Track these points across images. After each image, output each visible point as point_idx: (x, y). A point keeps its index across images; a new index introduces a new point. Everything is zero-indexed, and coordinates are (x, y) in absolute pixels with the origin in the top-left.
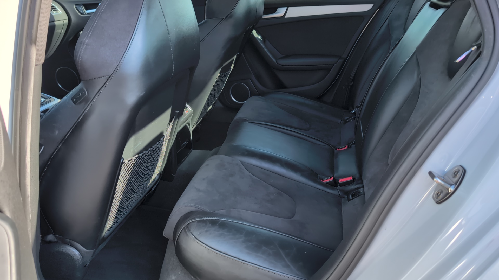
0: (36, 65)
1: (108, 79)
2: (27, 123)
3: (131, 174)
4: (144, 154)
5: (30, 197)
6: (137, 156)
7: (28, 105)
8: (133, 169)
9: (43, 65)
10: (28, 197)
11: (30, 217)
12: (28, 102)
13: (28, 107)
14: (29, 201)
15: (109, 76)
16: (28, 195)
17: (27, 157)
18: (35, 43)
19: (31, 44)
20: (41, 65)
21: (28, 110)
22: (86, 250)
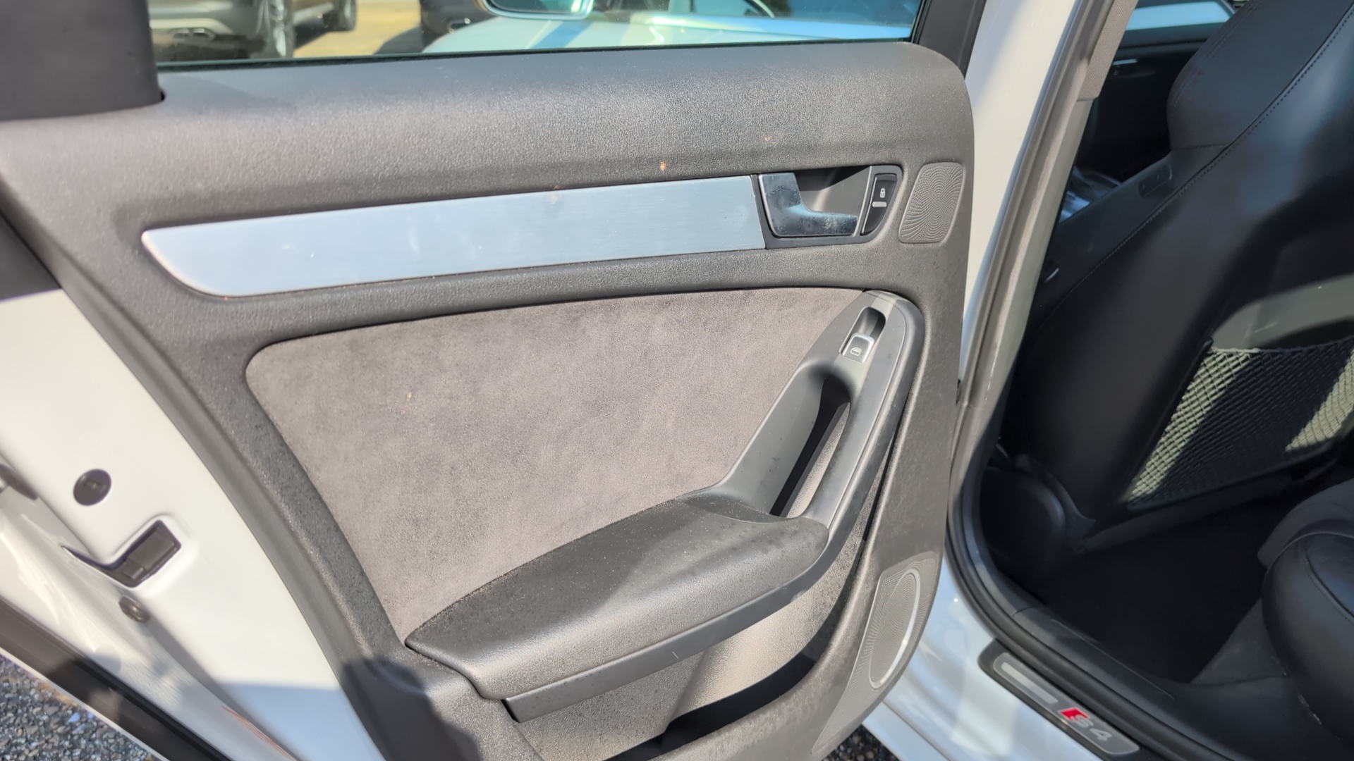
0: (1078, 100)
1: (1222, 152)
2: (1032, 207)
3: (1231, 389)
4: (1277, 354)
5: (998, 350)
6: (1255, 351)
7: (1043, 173)
8: (1237, 379)
9: (1095, 101)
10: (996, 347)
11: (987, 388)
12: (1045, 168)
13: (1042, 176)
14: (994, 357)
15: (1226, 146)
16: (996, 345)
17: (1013, 270)
18: (1089, 58)
19: (1081, 58)
20: (1091, 102)
21: (1039, 182)
22: (1078, 513)
